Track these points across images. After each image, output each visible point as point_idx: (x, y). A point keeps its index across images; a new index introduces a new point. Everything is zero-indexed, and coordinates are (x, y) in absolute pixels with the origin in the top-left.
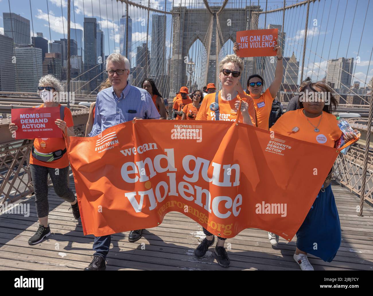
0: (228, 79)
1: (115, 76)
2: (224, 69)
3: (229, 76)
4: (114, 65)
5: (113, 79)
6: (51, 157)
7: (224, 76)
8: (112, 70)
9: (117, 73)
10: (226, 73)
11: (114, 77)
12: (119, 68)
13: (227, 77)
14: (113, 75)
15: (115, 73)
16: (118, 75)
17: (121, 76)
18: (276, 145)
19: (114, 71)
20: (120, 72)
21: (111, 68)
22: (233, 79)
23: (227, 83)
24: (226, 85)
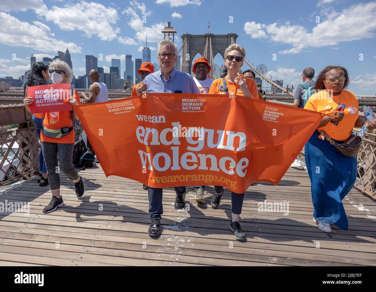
0: (232, 63)
1: (167, 59)
2: (228, 56)
3: (233, 61)
4: (167, 49)
5: (164, 61)
6: (59, 133)
7: (229, 61)
8: (164, 53)
9: (168, 57)
10: (231, 59)
11: (165, 60)
12: (170, 53)
13: (231, 62)
14: (165, 58)
15: (167, 56)
16: (169, 58)
17: (171, 59)
18: (271, 114)
19: (166, 55)
20: (171, 56)
21: (164, 52)
22: (236, 63)
23: (232, 66)
24: (231, 69)
